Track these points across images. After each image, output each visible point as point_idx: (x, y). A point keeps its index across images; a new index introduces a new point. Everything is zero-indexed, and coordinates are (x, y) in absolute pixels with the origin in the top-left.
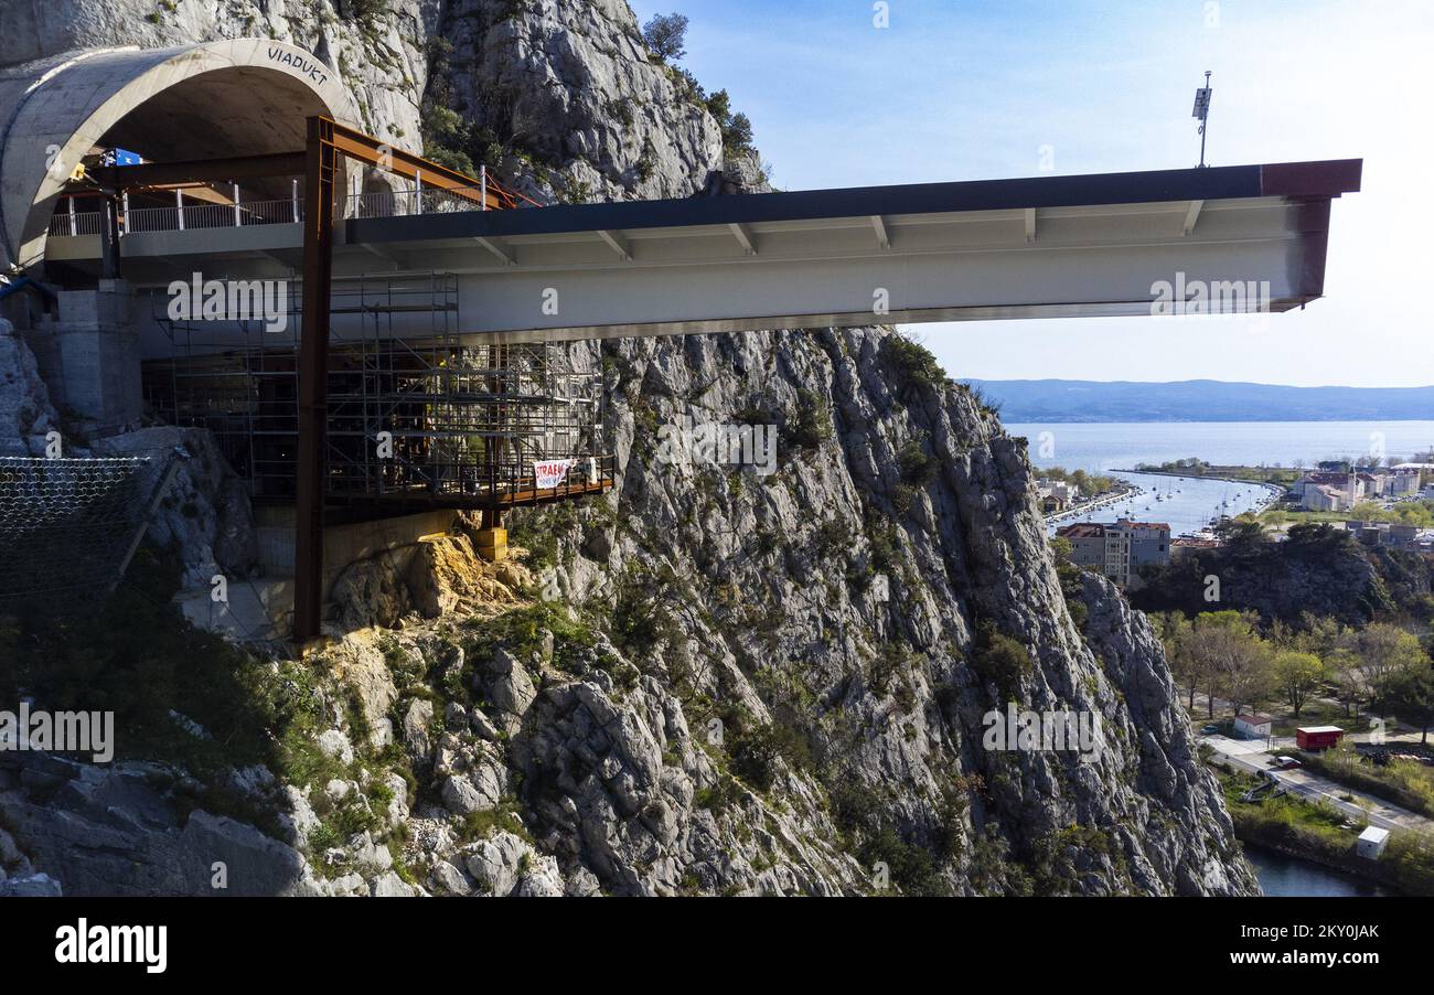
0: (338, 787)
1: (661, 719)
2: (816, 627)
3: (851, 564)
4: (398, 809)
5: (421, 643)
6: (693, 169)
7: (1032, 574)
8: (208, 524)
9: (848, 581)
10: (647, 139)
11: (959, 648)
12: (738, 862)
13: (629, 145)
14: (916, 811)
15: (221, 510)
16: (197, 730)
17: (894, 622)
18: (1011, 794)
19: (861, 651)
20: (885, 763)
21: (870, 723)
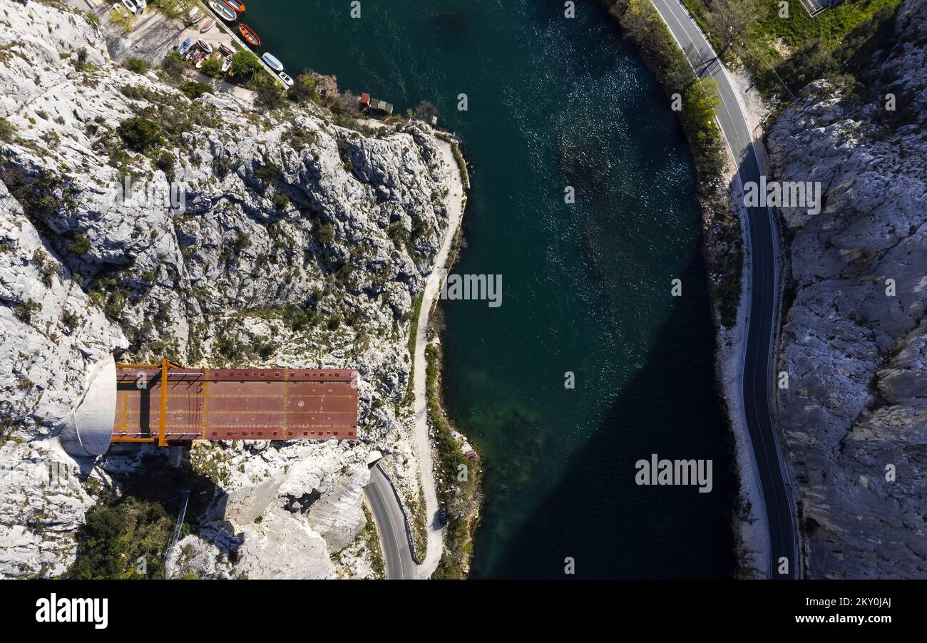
2: (267, 284)
3: (270, 256)
9: (271, 261)
14: (307, 296)
18: (334, 263)
19: (281, 275)
20: (296, 293)
21: (289, 291)
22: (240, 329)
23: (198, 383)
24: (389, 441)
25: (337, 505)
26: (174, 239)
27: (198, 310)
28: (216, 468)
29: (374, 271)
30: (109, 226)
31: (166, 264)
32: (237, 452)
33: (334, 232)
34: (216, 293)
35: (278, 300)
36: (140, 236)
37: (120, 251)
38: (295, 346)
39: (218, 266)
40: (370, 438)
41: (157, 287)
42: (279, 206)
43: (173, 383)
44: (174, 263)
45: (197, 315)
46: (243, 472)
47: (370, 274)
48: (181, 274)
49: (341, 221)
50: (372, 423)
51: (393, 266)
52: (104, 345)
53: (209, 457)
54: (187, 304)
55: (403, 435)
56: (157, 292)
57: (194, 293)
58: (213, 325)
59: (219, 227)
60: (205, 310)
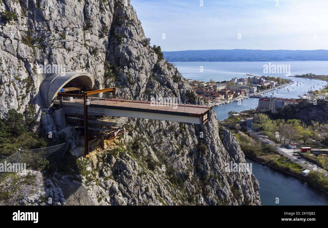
0: (89, 175)
1: (133, 164)
2: (168, 143)
3: (176, 133)
4: (97, 177)
5: (101, 154)
6: (151, 65)
7: (211, 132)
8: (74, 140)
9: (175, 135)
10: (143, 62)
11: (195, 145)
12: (143, 183)
13: (139, 64)
14: (182, 172)
15: (76, 138)
16: (73, 170)
17: (183, 142)
18: (201, 169)
19: (176, 147)
20: (178, 165)
21: (176, 158)
22: (146, 146)
26: (147, 80)
31: (138, 84)
36: (138, 61)
37: (128, 57)
41: (129, 88)
44: (141, 87)
48: (140, 95)
52: (96, 74)
56: (127, 91)
59: (164, 96)
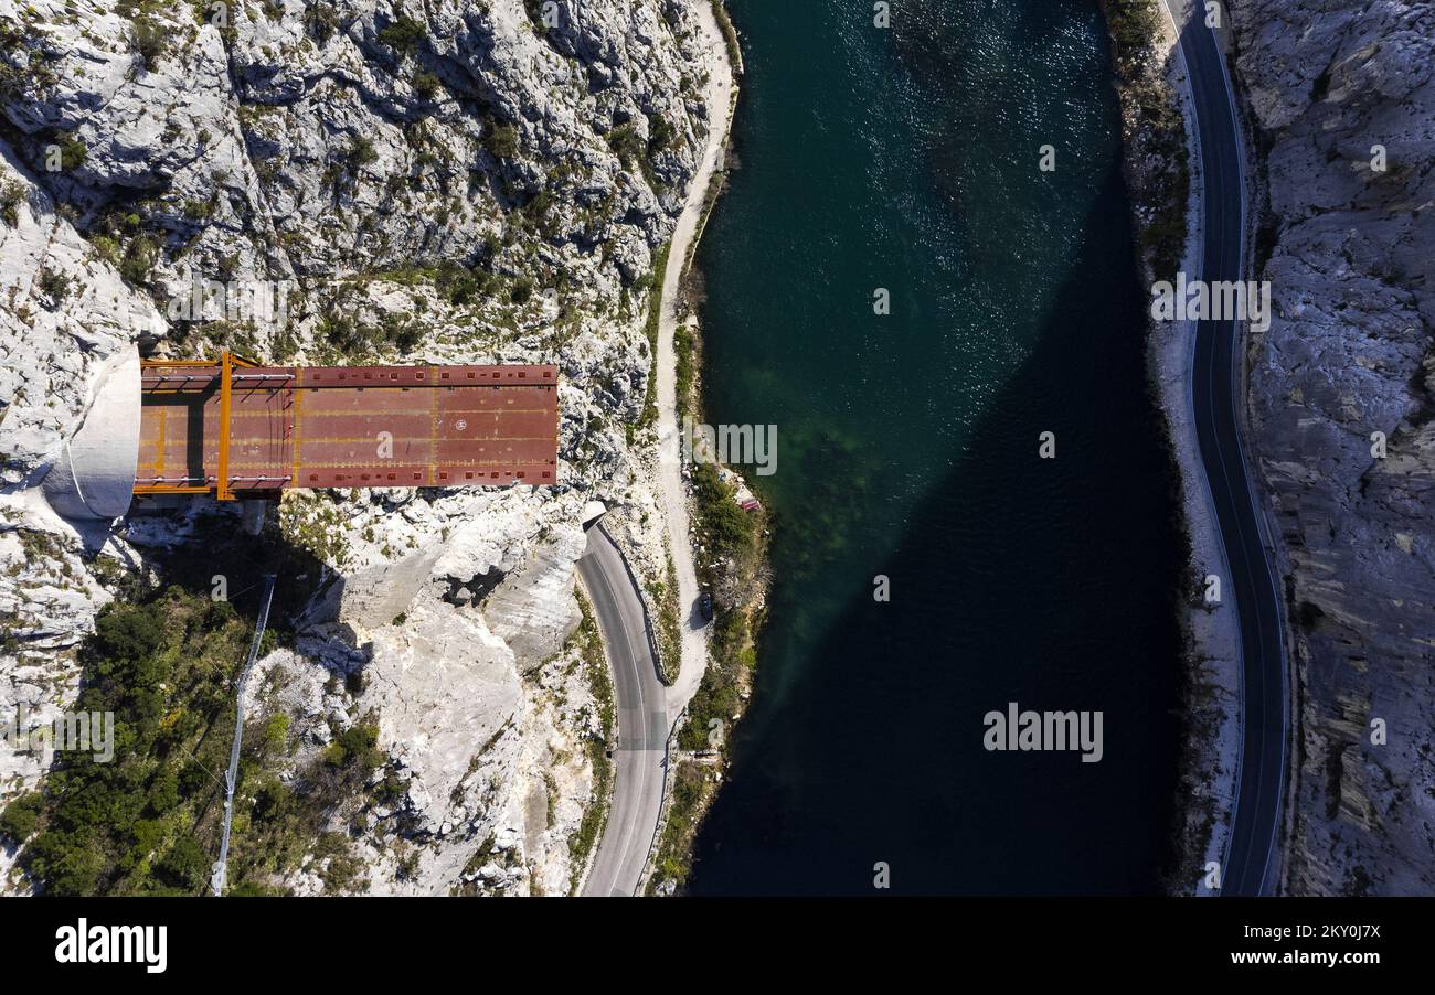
2: (406, 225)
3: (411, 178)
6: (220, 85)
7: (509, 72)
9: (412, 187)
10: (192, 119)
11: (477, 141)
13: (188, 139)
14: (475, 246)
17: (441, 177)
18: (519, 190)
19: (430, 211)
20: (456, 242)
21: (444, 238)
22: (361, 302)
23: (286, 391)
24: (617, 486)
25: (532, 591)
26: (241, 146)
27: (288, 269)
28: (324, 536)
29: (587, 205)
30: (119, 119)
31: (229, 189)
32: (358, 507)
33: (519, 139)
34: (317, 240)
35: (426, 253)
36: (178, 139)
37: (142, 166)
38: (456, 329)
39: (320, 194)
40: (586, 480)
41: (212, 228)
42: (424, 93)
43: (243, 391)
44: (242, 189)
45: (286, 277)
46: (371, 541)
47: (581, 210)
48: (254, 206)
49: (529, 120)
50: (588, 457)
51: (618, 197)
52: (119, 328)
53: (311, 517)
54: (269, 259)
55: (640, 475)
56: (214, 237)
57: (279, 240)
58: (314, 295)
59: (320, 126)
60: (300, 270)
